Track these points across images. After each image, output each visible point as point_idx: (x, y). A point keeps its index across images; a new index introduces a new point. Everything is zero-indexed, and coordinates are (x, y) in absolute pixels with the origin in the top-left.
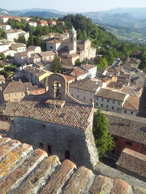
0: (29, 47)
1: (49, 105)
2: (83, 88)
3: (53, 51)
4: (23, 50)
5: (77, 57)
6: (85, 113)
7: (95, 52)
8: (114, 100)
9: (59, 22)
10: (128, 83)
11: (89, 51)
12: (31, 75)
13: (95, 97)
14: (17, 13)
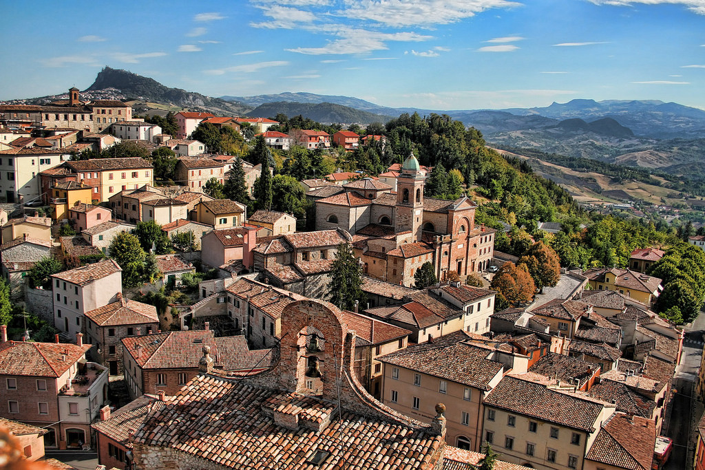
0: (257, 216)
1: (276, 414)
2: (436, 372)
3: (338, 231)
4: (235, 225)
5: (423, 257)
6: (406, 457)
7: (491, 244)
8: (554, 423)
9: (370, 137)
10: (612, 361)
11: (468, 238)
12: (249, 308)
13: (482, 406)
14: (233, 105)
